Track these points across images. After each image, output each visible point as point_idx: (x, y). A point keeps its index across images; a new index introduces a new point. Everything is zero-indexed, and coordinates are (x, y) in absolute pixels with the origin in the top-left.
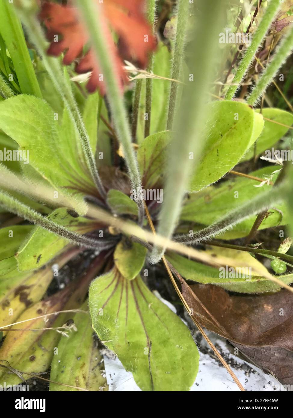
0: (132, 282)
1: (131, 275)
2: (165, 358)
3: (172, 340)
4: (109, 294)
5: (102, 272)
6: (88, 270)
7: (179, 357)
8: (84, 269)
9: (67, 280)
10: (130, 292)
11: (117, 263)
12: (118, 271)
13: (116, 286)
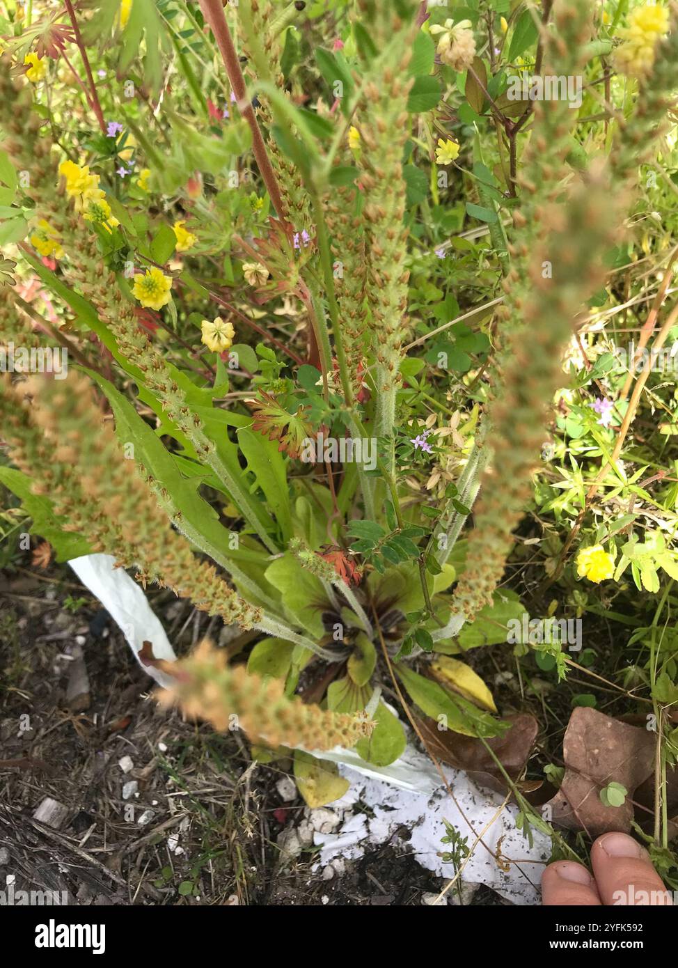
0: (362, 689)
1: (361, 682)
2: (382, 746)
3: (388, 734)
4: (342, 697)
5: (336, 678)
6: (324, 676)
7: (392, 744)
8: (320, 676)
9: (305, 684)
10: (360, 697)
11: (349, 671)
12: (350, 679)
13: (349, 691)
